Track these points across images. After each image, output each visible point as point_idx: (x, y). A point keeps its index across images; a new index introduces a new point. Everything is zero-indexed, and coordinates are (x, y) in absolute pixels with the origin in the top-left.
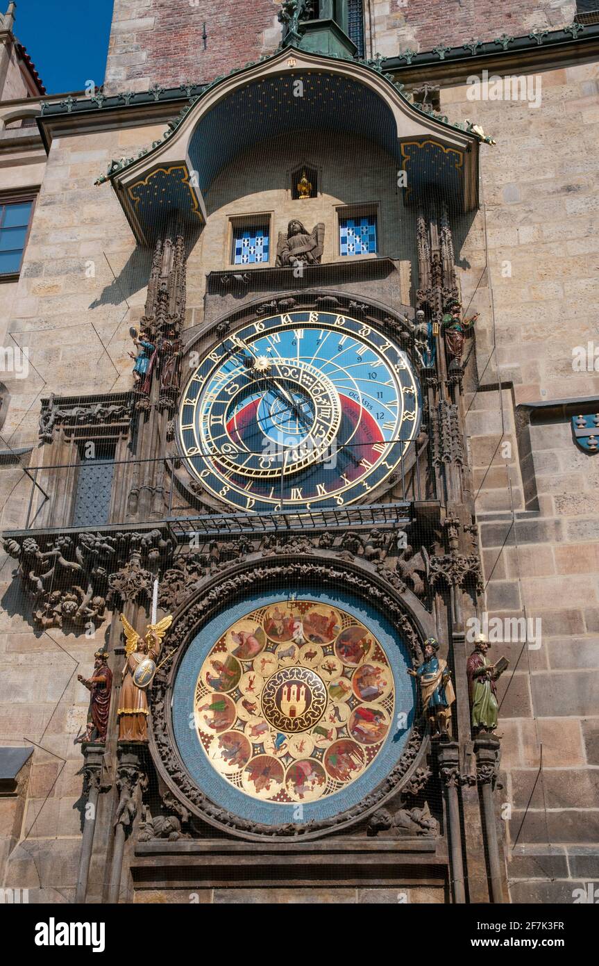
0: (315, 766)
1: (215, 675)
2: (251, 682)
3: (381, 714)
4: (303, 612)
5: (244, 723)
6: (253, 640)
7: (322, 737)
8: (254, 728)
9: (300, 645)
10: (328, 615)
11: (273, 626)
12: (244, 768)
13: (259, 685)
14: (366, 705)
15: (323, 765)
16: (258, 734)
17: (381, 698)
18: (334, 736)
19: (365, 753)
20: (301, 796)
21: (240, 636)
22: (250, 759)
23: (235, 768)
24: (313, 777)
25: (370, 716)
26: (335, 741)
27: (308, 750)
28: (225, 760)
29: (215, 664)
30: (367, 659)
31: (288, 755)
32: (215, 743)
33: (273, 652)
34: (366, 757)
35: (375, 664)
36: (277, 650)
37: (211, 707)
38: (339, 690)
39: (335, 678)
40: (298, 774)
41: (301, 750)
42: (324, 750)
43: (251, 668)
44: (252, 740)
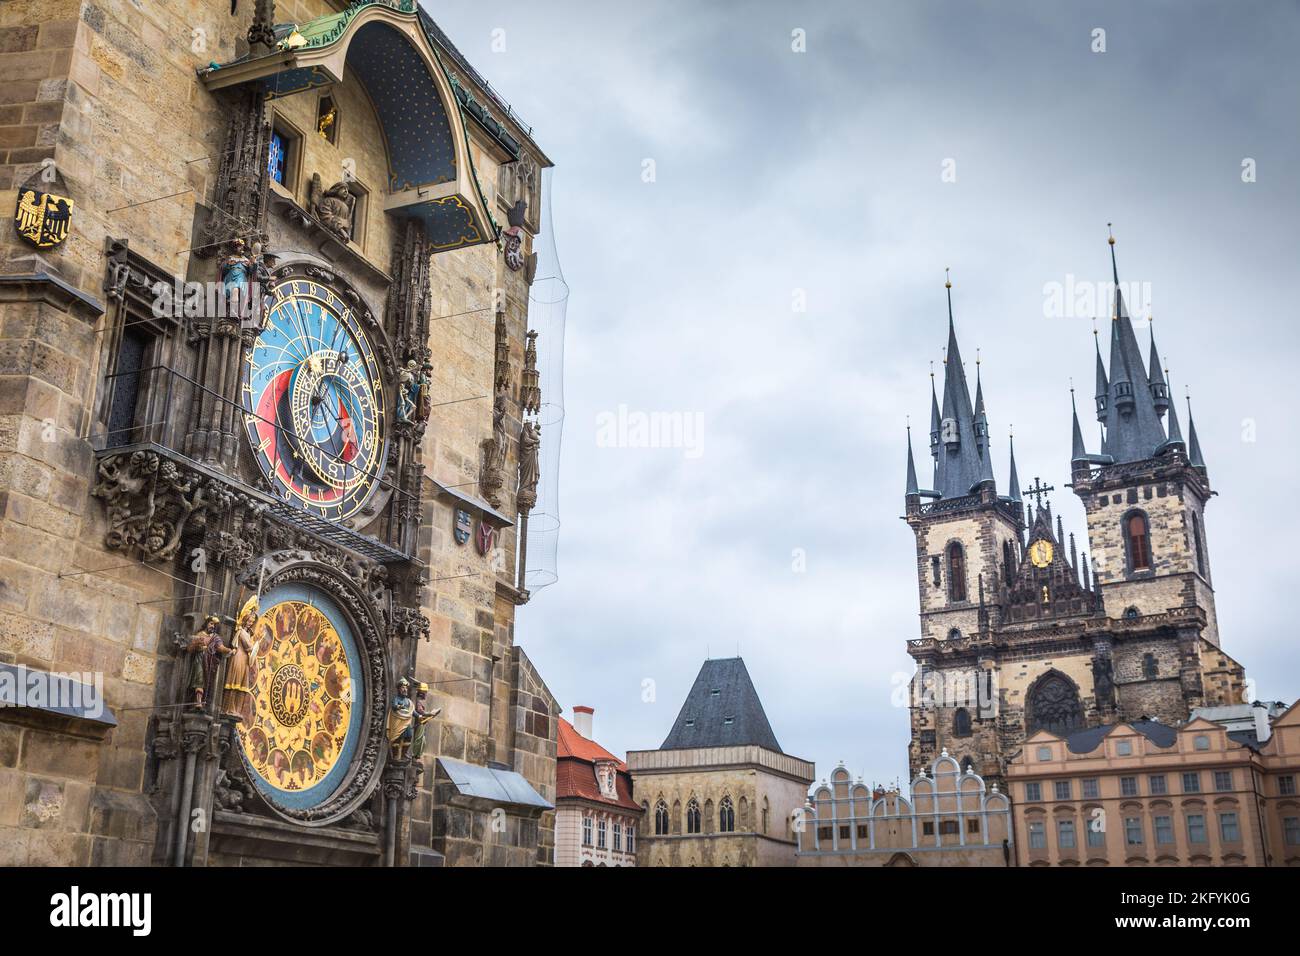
0: (318, 647)
1: (307, 773)
2: (296, 739)
3: (278, 615)
4: (245, 735)
5: (318, 723)
7: (301, 654)
8: (316, 713)
9: (262, 719)
11: (262, 753)
12: (339, 700)
13: (294, 732)
14: (275, 633)
15: (315, 641)
16: (318, 707)
18: (297, 646)
19: (300, 613)
20: (336, 644)
21: (279, 775)
22: (333, 699)
23: (342, 707)
24: (325, 644)
26: (300, 642)
27: (312, 659)
28: (342, 718)
29: (302, 779)
31: (320, 673)
32: (338, 734)
33: (273, 738)
34: (303, 610)
36: (272, 736)
37: (323, 757)
38: (274, 663)
39: (268, 671)
40: (327, 657)
41: (313, 665)
42: (308, 647)
43: (289, 748)
44: (323, 708)
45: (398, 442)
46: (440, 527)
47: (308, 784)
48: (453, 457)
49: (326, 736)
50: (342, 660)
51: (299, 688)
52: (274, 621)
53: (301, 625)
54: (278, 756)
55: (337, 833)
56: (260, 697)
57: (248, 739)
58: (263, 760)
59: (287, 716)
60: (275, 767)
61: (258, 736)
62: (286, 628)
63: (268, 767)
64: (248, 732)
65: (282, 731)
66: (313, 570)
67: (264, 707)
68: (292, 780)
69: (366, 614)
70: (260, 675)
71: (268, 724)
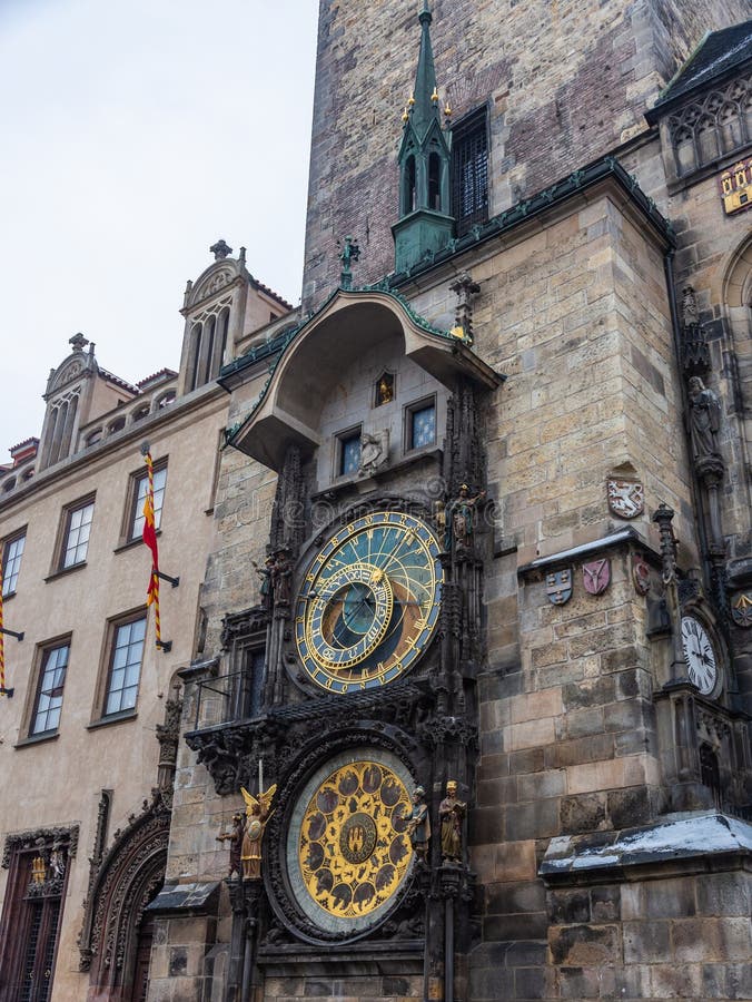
0: (394, 813)
1: (342, 903)
2: (348, 874)
3: (366, 771)
5: (371, 874)
7: (379, 812)
8: (374, 866)
9: (327, 840)
11: (315, 863)
12: (395, 867)
13: (350, 867)
14: (361, 784)
15: (393, 807)
16: (378, 861)
17: (357, 773)
18: (377, 803)
21: (320, 889)
23: (396, 874)
25: (366, 779)
26: (381, 802)
27: (388, 821)
28: (391, 883)
29: (336, 904)
30: (334, 787)
31: (389, 835)
32: (381, 893)
33: (330, 860)
35: (338, 782)
36: (329, 858)
38: (353, 806)
39: (346, 809)
41: (386, 826)
42: (386, 809)
43: (339, 876)
44: (381, 865)
49: (372, 888)
52: (362, 774)
54: (326, 875)
56: (331, 824)
57: (307, 847)
58: (312, 869)
60: (319, 881)
61: (317, 850)
62: (371, 785)
64: (310, 842)
65: (341, 860)
67: (333, 832)
70: (339, 809)
71: (331, 847)
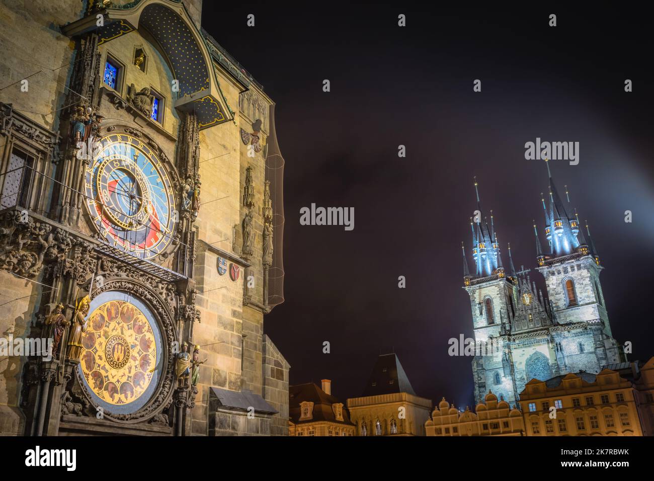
0: (134, 325)
2: (122, 376)
3: (108, 308)
4: (89, 375)
5: (136, 367)
6: (109, 389)
7: (124, 329)
8: (135, 361)
9: (99, 366)
10: (84, 360)
11: (100, 384)
12: (148, 353)
13: (121, 371)
14: (106, 318)
15: (132, 322)
16: (136, 358)
17: (102, 313)
19: (122, 307)
20: (146, 323)
21: (112, 396)
22: (145, 353)
23: (151, 357)
26: (123, 323)
27: (131, 332)
28: (150, 363)
29: (126, 398)
31: (136, 339)
34: (124, 305)
36: (106, 375)
37: (139, 385)
40: (139, 330)
41: (132, 335)
42: (128, 325)
43: (118, 381)
44: (139, 358)
45: (183, 221)
46: (209, 266)
47: (130, 400)
48: (217, 232)
49: (140, 373)
50: (150, 332)
51: (123, 348)
52: (106, 312)
53: (122, 313)
54: (111, 386)
55: (146, 427)
56: (97, 354)
57: (90, 377)
58: (100, 388)
59: (115, 363)
60: (109, 392)
61: (97, 375)
62: (113, 315)
63: (104, 392)
64: (90, 373)
65: (113, 371)
66: (129, 283)
67: (101, 358)
68: (120, 398)
69: (162, 308)
70: (98, 341)
71: (104, 368)
